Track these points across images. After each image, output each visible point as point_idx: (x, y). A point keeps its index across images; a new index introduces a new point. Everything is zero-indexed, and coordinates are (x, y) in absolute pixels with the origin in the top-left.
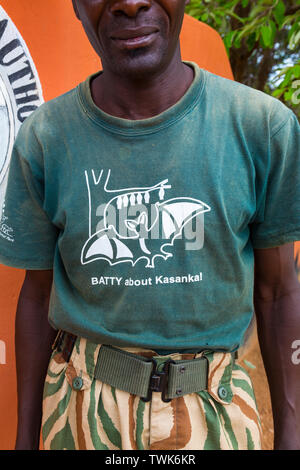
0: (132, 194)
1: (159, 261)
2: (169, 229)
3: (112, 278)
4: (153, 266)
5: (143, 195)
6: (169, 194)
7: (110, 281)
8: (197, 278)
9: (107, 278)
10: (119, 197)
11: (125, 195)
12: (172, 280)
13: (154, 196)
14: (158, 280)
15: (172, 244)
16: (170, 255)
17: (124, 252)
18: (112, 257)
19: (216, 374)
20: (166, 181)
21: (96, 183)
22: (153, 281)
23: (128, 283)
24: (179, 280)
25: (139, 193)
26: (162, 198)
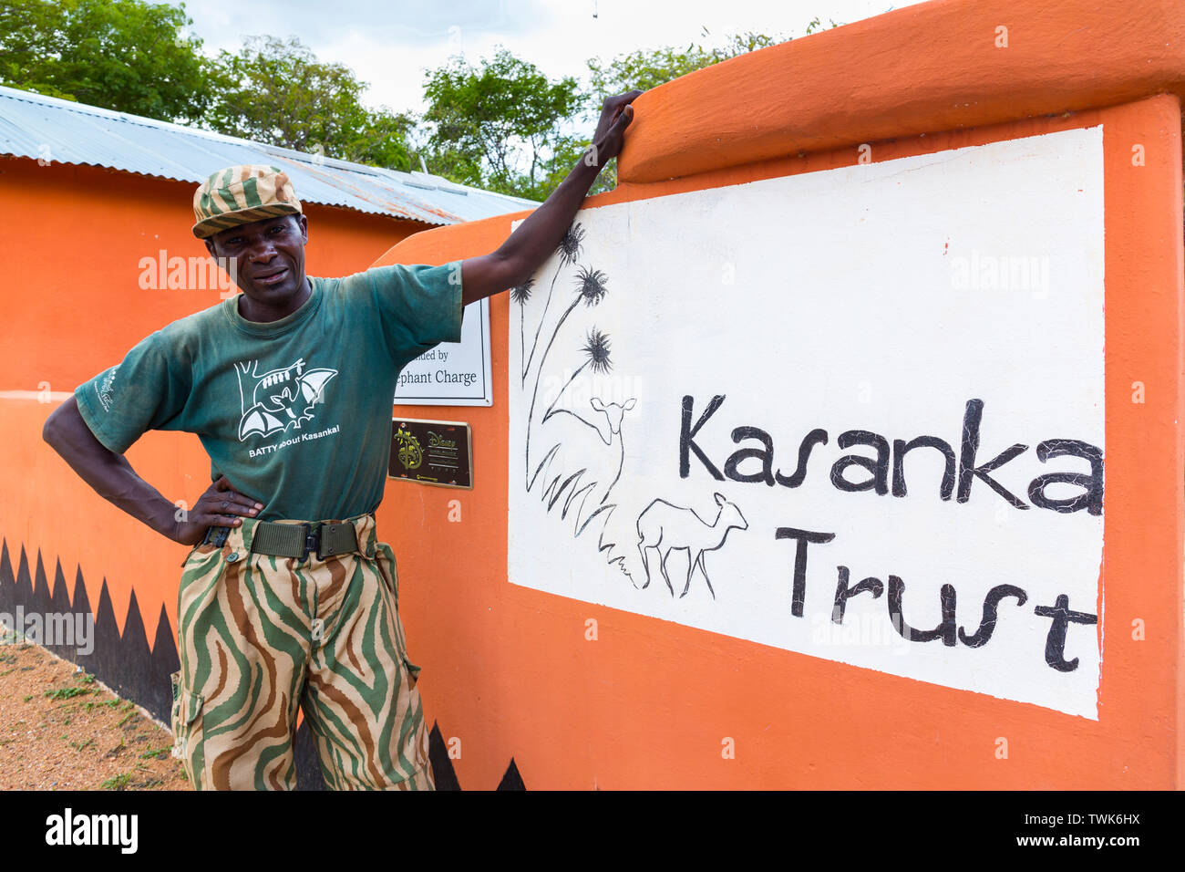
0: (274, 375)
1: (304, 422)
2: (309, 396)
3: (269, 447)
4: (300, 427)
5: (283, 374)
6: (304, 369)
7: (266, 450)
8: (335, 430)
9: (263, 449)
10: (265, 379)
11: (269, 377)
12: (315, 436)
13: (294, 373)
14: (304, 437)
15: (313, 407)
16: (312, 416)
17: (274, 423)
18: (264, 430)
19: (363, 535)
20: (301, 359)
21: (245, 372)
22: (301, 439)
23: (281, 446)
24: (321, 435)
25: (280, 373)
26: (300, 374)
